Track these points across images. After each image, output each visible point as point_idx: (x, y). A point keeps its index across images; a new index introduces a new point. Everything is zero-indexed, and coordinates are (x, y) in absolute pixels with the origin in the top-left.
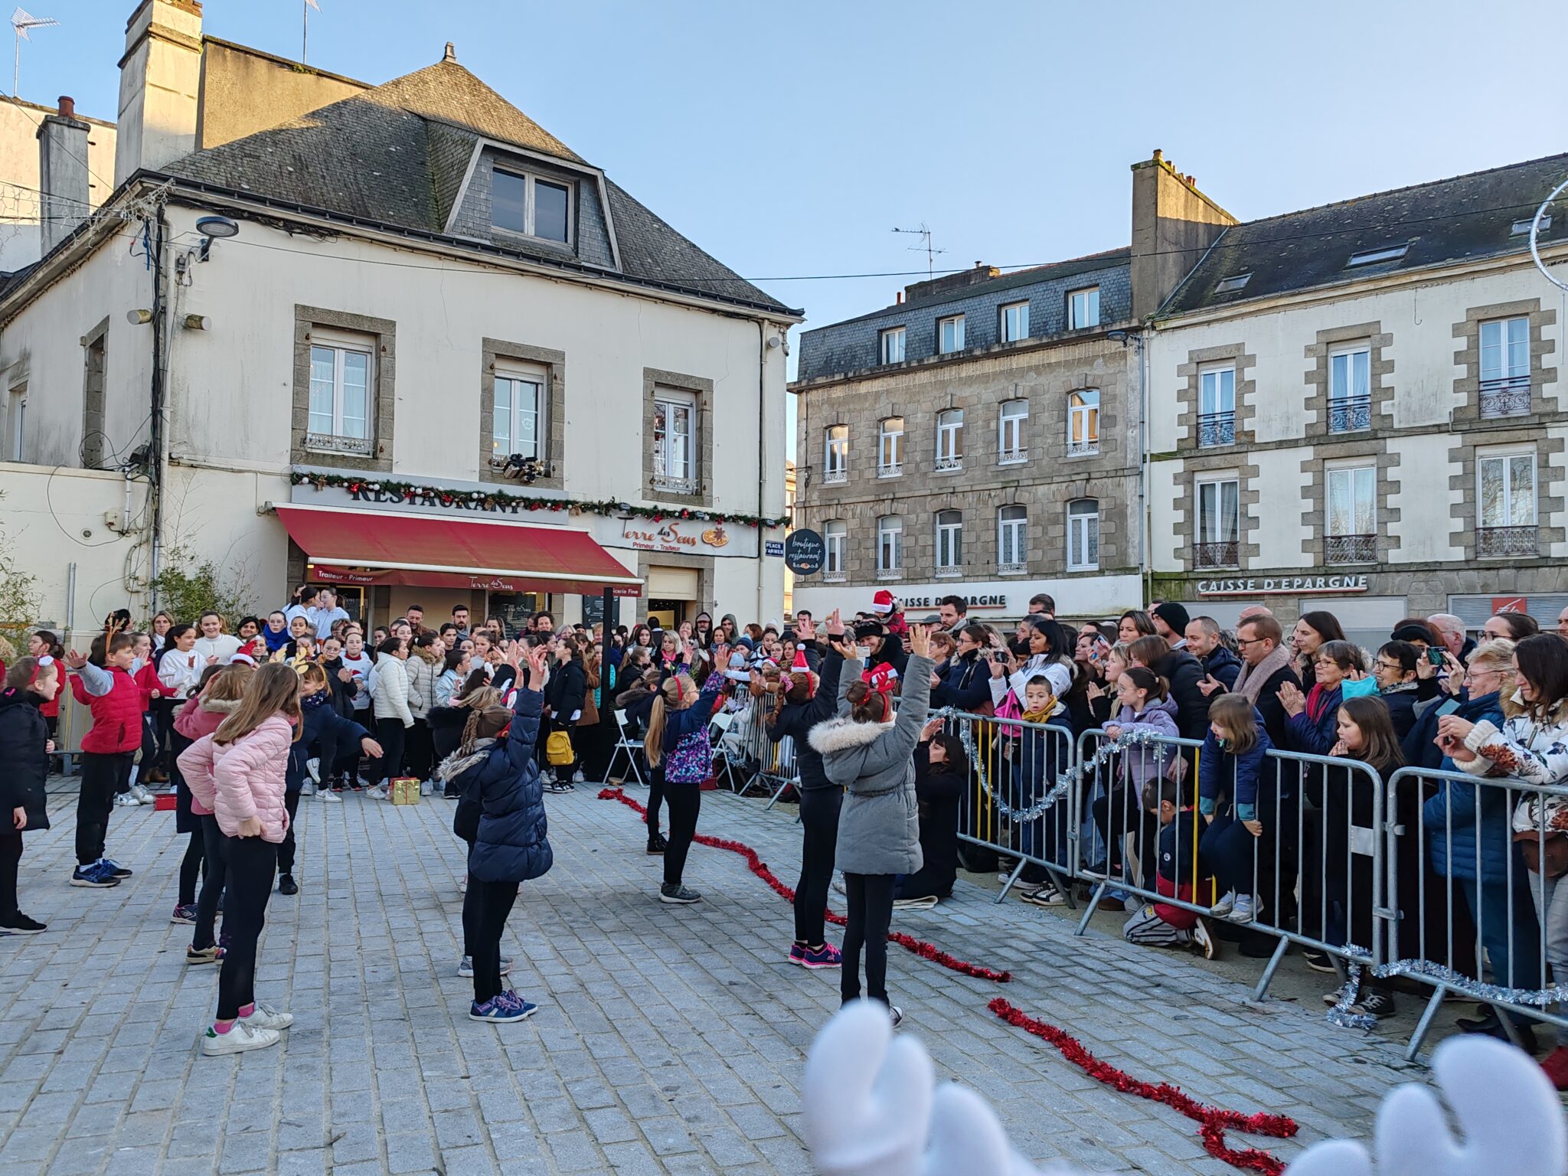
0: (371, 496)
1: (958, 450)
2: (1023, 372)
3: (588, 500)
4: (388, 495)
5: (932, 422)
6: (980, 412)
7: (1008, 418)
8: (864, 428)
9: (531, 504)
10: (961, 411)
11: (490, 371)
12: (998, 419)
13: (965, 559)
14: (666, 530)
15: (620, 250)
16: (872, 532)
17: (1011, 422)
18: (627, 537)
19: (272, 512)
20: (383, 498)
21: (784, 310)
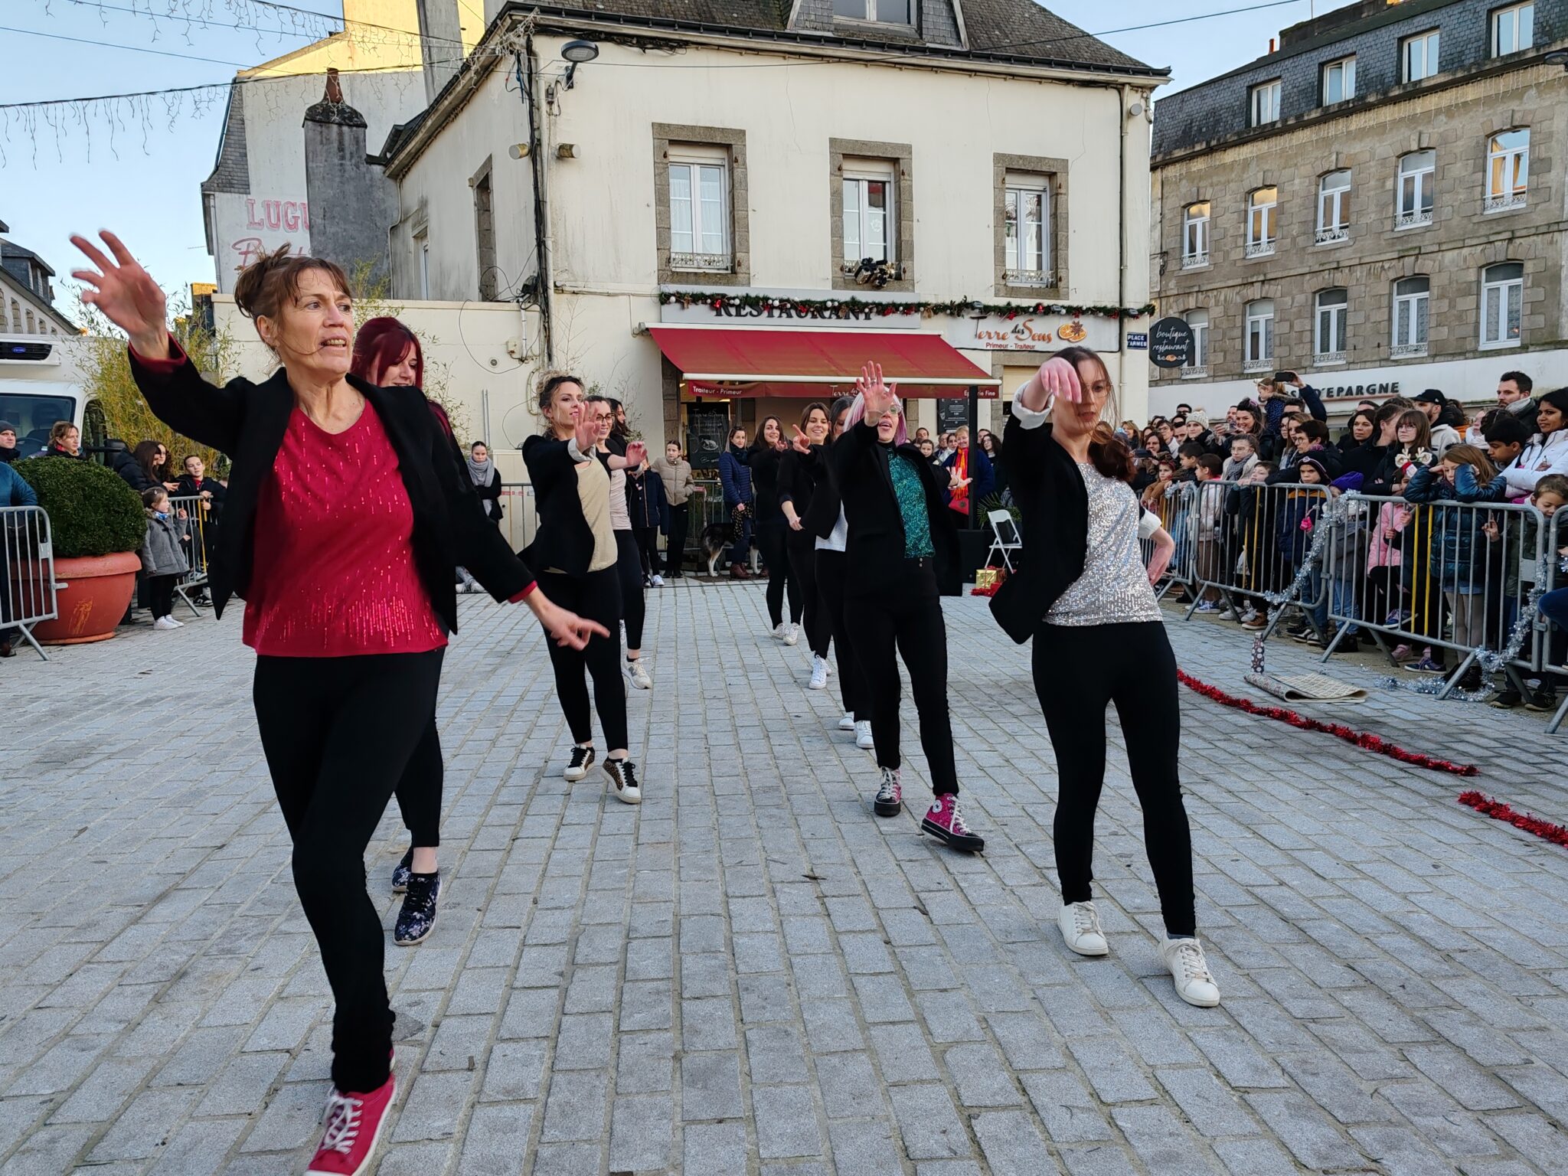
0: (733, 311)
1: (1344, 218)
2: (1428, 117)
3: (940, 301)
4: (748, 309)
5: (1313, 189)
6: (1373, 170)
7: (1408, 174)
8: (1230, 200)
9: (884, 309)
10: (1349, 172)
11: (838, 173)
12: (1396, 176)
13: (1350, 343)
14: (1021, 327)
15: (966, 25)
16: (1239, 319)
17: (1413, 178)
18: (980, 337)
19: (645, 333)
20: (743, 312)
21: (1147, 71)
